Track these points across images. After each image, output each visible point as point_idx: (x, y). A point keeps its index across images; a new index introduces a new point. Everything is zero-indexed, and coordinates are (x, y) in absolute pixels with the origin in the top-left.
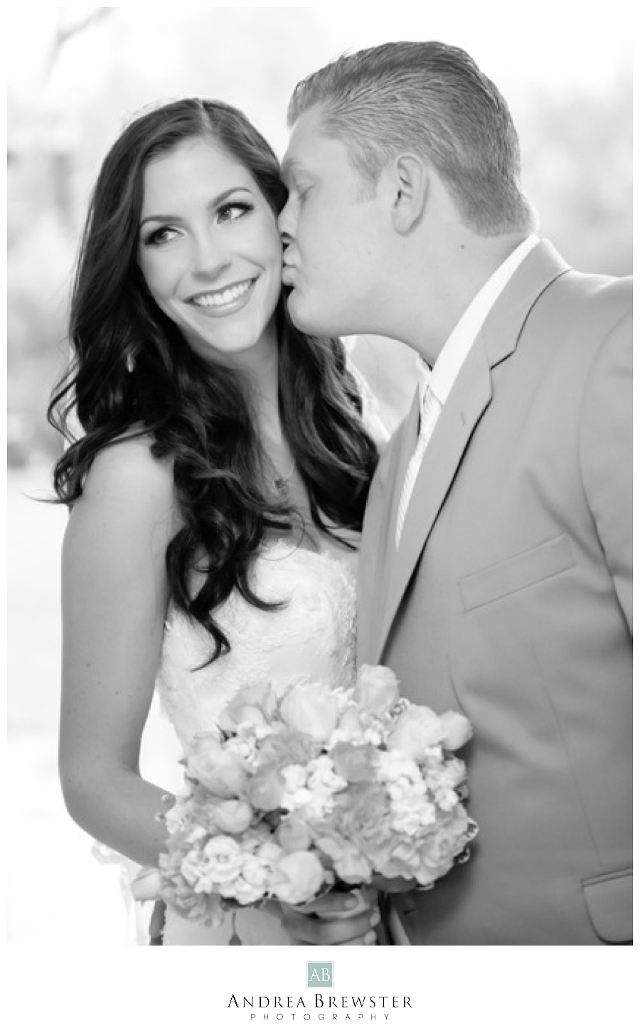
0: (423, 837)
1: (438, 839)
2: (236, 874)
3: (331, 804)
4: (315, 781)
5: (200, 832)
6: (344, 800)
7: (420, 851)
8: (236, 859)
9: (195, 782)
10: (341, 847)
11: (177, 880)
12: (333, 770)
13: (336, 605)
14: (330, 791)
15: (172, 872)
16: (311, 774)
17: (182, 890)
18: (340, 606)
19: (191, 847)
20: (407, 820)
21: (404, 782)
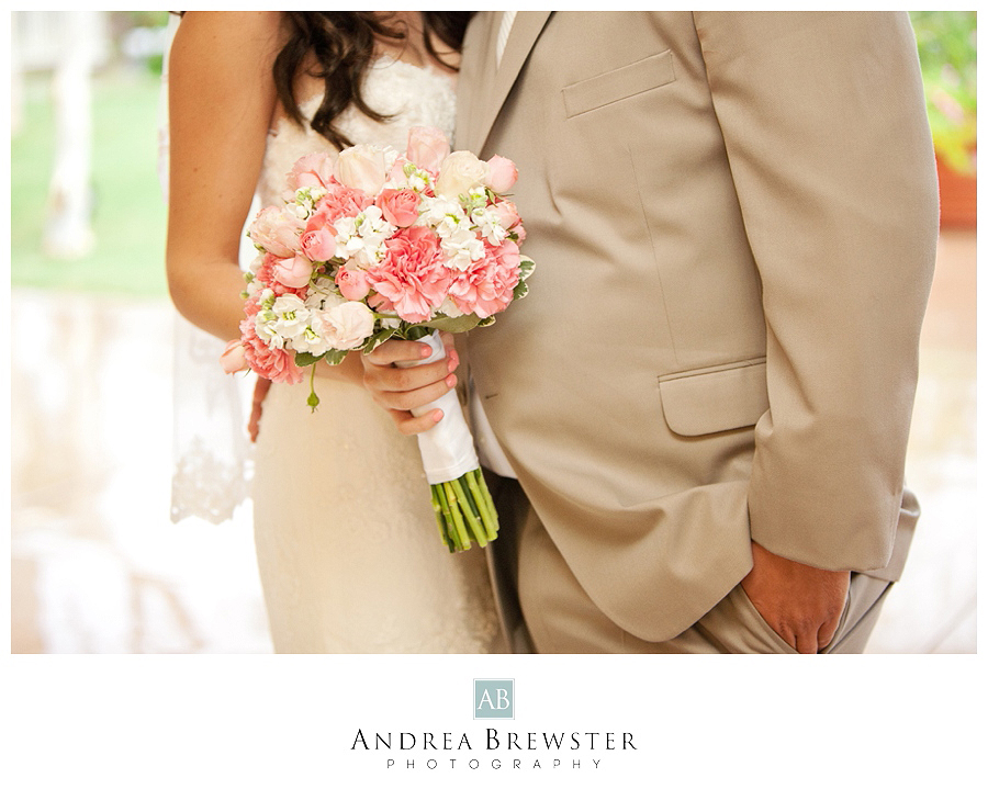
0: (475, 272)
1: (490, 274)
2: (302, 329)
3: (384, 249)
4: (366, 230)
5: (268, 293)
6: (396, 245)
7: (475, 286)
8: (303, 314)
9: (261, 248)
10: (398, 291)
11: (255, 343)
12: (383, 217)
13: (437, 117)
14: (381, 237)
15: (248, 336)
16: (361, 223)
17: (259, 352)
18: (441, 118)
19: (260, 308)
20: (457, 257)
21: (450, 220)
